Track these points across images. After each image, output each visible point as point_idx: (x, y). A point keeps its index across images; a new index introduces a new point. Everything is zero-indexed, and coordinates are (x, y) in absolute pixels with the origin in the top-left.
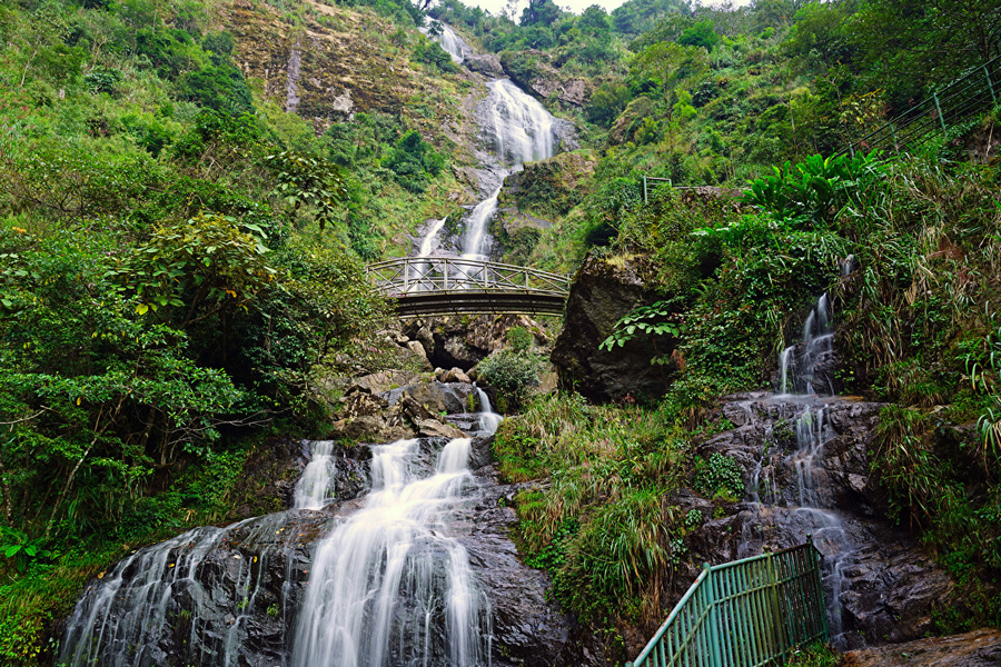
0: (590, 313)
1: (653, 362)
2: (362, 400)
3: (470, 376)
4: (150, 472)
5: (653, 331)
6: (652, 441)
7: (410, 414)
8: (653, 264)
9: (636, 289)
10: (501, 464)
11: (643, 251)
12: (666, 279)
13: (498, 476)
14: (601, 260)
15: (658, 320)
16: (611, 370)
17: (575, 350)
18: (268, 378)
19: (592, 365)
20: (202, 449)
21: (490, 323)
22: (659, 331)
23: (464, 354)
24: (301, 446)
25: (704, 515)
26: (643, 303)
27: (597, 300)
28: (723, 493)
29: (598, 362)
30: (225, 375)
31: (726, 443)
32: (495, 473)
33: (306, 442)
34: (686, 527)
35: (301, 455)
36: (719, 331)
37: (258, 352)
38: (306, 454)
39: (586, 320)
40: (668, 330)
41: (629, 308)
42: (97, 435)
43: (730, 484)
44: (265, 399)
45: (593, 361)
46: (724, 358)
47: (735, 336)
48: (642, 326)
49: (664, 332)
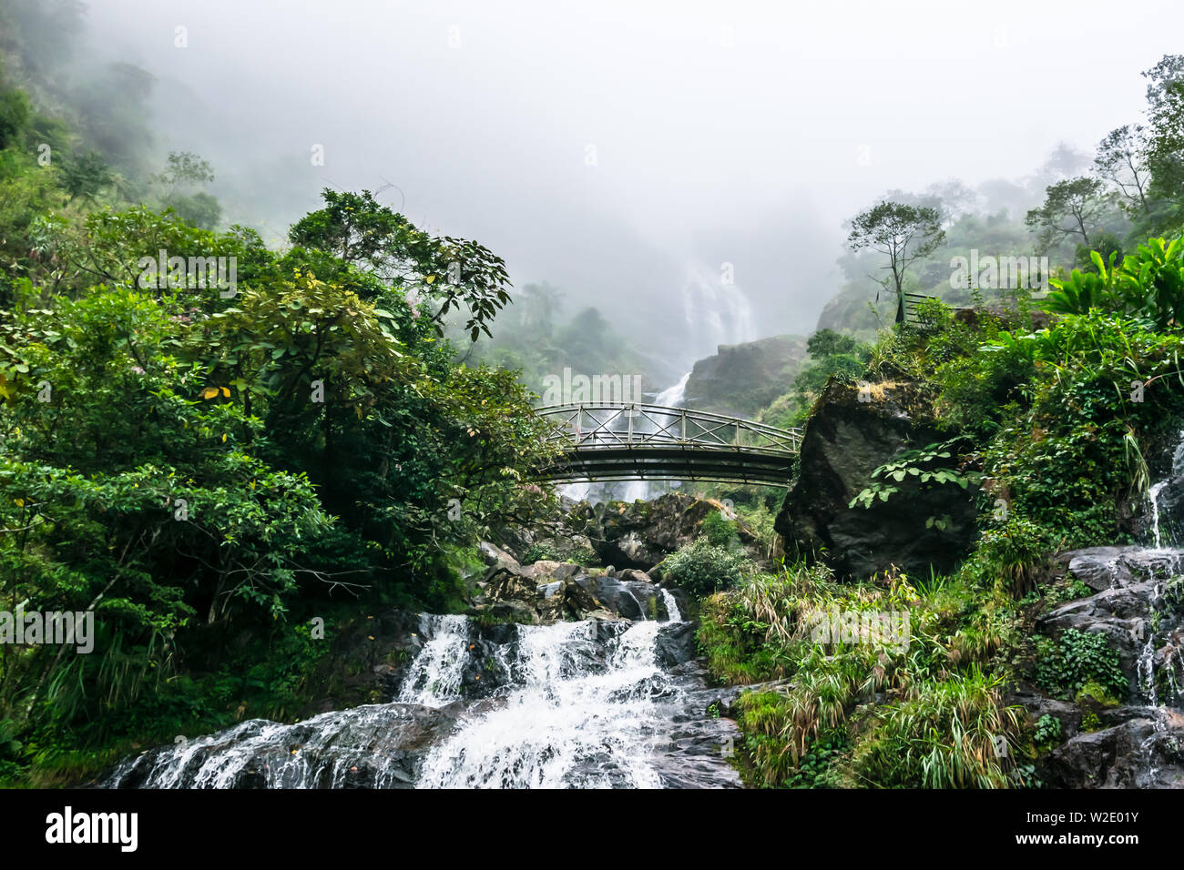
0: (834, 459)
1: (929, 523)
2: (510, 584)
3: (651, 576)
4: (184, 623)
5: (932, 479)
6: (956, 615)
7: (575, 605)
8: (922, 395)
9: (902, 427)
10: (709, 660)
11: (909, 379)
12: (944, 412)
13: (704, 676)
14: (849, 387)
15: (937, 464)
16: (861, 544)
17: (811, 513)
18: (381, 515)
19: (835, 537)
20: (265, 597)
21: (677, 515)
22: (941, 477)
23: (643, 554)
24: (419, 620)
25: (1064, 726)
26: (910, 446)
27: (845, 441)
28: (1090, 690)
29: (843, 532)
30: (307, 484)
31: (1085, 614)
32: (701, 672)
33: (425, 616)
34: (1037, 744)
35: (417, 631)
36: (1044, 463)
37: (370, 478)
38: (424, 630)
39: (828, 469)
40: (953, 479)
41: (890, 452)
42: (121, 570)
43: (1102, 678)
44: (372, 546)
45: (837, 531)
46: (1057, 501)
47: (1071, 468)
48: (914, 471)
49: (948, 480)
